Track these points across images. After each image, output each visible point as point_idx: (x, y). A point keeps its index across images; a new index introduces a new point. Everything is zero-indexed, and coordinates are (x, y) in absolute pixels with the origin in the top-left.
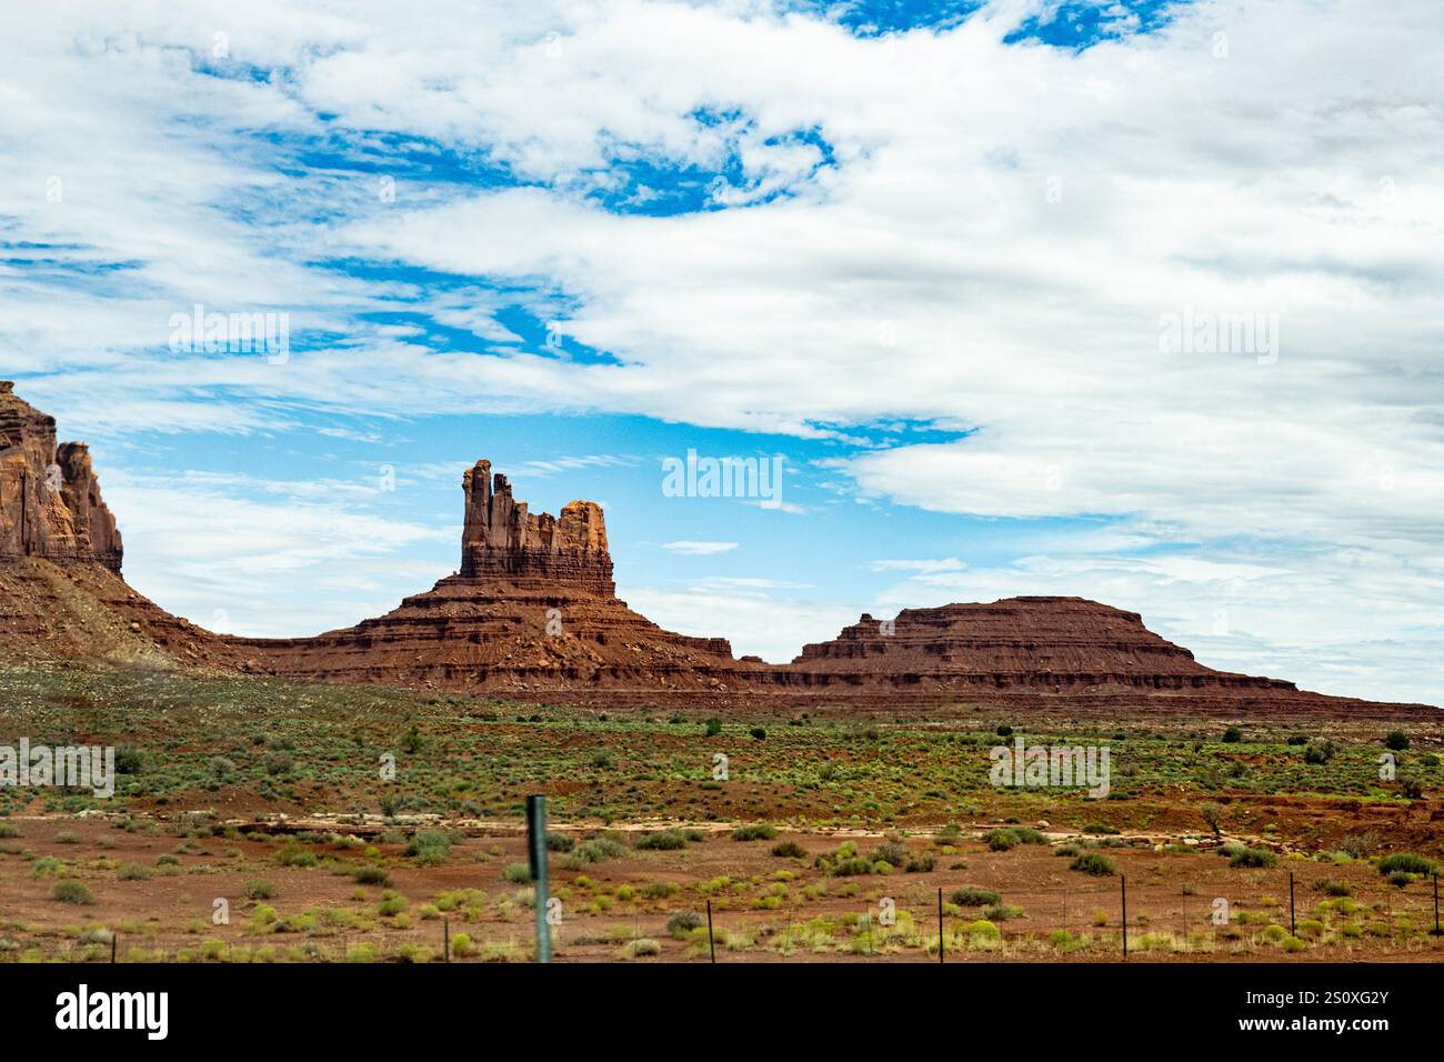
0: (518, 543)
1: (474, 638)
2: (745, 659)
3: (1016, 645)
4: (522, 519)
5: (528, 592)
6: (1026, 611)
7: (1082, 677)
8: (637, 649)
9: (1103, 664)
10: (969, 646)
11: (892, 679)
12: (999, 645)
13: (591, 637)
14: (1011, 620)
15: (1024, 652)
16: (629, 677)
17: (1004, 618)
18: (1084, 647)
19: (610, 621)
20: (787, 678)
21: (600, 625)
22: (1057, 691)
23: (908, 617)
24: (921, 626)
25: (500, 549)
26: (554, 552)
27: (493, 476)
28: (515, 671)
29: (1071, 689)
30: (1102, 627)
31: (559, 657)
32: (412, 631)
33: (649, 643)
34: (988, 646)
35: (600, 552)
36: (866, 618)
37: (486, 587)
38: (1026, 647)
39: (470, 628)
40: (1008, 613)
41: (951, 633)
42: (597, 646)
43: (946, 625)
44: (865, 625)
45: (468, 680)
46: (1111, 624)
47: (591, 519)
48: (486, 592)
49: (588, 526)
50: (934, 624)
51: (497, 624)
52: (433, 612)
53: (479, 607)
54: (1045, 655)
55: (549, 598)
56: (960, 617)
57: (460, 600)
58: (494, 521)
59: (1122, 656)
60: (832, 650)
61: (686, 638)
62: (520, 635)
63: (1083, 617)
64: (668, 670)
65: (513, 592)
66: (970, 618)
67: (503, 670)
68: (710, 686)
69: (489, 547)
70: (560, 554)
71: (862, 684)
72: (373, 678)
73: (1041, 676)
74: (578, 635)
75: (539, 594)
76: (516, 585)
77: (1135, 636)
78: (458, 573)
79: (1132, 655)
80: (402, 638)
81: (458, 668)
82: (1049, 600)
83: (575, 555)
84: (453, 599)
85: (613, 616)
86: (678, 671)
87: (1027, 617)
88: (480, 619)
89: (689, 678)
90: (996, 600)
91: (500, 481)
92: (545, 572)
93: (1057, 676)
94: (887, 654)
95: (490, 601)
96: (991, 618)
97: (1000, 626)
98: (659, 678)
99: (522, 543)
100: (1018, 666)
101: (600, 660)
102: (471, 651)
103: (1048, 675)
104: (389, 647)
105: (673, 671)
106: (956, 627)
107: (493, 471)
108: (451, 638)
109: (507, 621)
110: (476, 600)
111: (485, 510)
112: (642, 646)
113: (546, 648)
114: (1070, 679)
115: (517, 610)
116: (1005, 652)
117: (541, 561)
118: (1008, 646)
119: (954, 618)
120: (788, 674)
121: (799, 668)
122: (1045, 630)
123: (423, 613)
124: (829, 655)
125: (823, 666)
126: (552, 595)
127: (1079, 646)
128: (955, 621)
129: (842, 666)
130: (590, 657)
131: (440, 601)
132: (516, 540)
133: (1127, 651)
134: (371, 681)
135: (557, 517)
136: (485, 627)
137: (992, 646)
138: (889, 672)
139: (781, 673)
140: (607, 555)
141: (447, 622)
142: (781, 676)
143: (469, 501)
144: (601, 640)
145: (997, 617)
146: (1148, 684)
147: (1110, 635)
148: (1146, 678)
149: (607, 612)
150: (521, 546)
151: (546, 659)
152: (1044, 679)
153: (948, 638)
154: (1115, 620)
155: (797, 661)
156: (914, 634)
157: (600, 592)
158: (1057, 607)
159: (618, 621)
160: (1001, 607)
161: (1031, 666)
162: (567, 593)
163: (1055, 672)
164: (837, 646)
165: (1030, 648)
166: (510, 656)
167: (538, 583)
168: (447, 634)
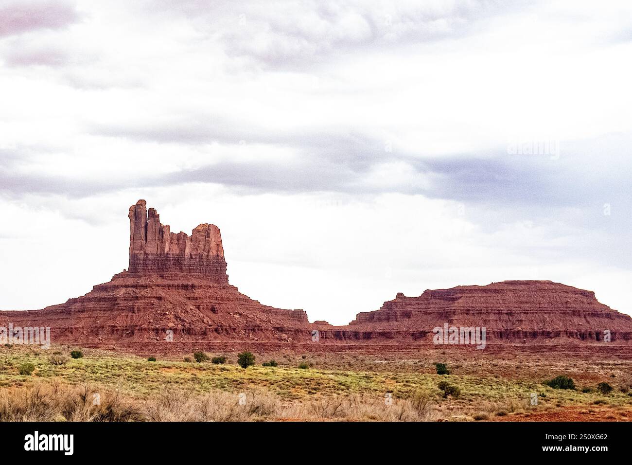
0: (164, 251)
1: (132, 310)
2: (317, 323)
3: (500, 313)
4: (167, 236)
5: (169, 281)
6: (510, 290)
7: (543, 333)
8: (237, 316)
9: (561, 324)
10: (467, 314)
11: (413, 335)
12: (488, 313)
13: (207, 309)
14: (499, 296)
15: (506, 317)
16: (228, 333)
17: (494, 295)
18: (549, 313)
19: (222, 299)
20: (344, 334)
21: (214, 301)
22: (525, 342)
23: (430, 295)
24: (438, 301)
25: (152, 254)
26: (187, 256)
27: (147, 210)
28: (153, 330)
29: (535, 341)
30: (564, 300)
31: (183, 321)
32: (96, 306)
33: (246, 312)
34: (481, 313)
35: (218, 256)
36: (400, 295)
37: (143, 278)
38: (507, 314)
39: (130, 304)
40: (496, 291)
41: (456, 304)
42: (211, 314)
43: (453, 300)
44: (399, 300)
45: (124, 335)
46: (570, 297)
47: (211, 235)
48: (142, 281)
49: (210, 240)
50: (446, 299)
51: (147, 301)
52: (110, 295)
53: (138, 291)
54: (520, 319)
55: (182, 285)
56: (463, 295)
57: (126, 286)
58: (149, 237)
59: (576, 320)
60: (376, 317)
61: (278, 309)
62: (160, 307)
63: (551, 294)
64: (255, 329)
65: (159, 281)
66: (471, 295)
67: (145, 329)
68: (281, 339)
69: (146, 254)
70: (191, 257)
71: (393, 338)
72: (68, 334)
73: (514, 333)
74: (198, 308)
75: (176, 283)
76: (162, 276)
77: (587, 306)
78: (127, 270)
79: (583, 319)
80: (90, 310)
81: (119, 328)
82: (528, 283)
83: (201, 257)
84: (122, 286)
85: (224, 295)
86: (262, 330)
87: (511, 294)
88: (137, 298)
89: (269, 334)
90: (490, 283)
91: (153, 213)
92: (181, 268)
93: (526, 333)
94: (412, 319)
95: (145, 287)
96: (485, 294)
97: (490, 300)
98: (249, 333)
99: (166, 250)
100: (500, 326)
101: (210, 323)
102: (129, 317)
103: (518, 332)
104: (81, 315)
105: (258, 330)
106: (460, 301)
107: (148, 207)
108: (118, 310)
109: (154, 299)
110: (136, 287)
111: (143, 231)
112: (240, 314)
113: (175, 316)
114: (534, 335)
115: (161, 293)
116: (492, 317)
117: (178, 262)
118: (495, 313)
119: (459, 295)
120: (344, 332)
121: (353, 328)
122: (521, 302)
123: (103, 294)
124: (375, 320)
125: (369, 327)
126: (185, 282)
127: (545, 313)
128: (461, 297)
129: (381, 327)
130: (203, 321)
131: (116, 287)
132: (163, 249)
133: (579, 316)
134: (67, 336)
135: (190, 234)
136: (140, 303)
137: (484, 313)
138: (411, 331)
139: (340, 332)
140: (223, 258)
141: (116, 300)
142: (340, 334)
143: (133, 225)
144: (213, 310)
145: (489, 294)
146: (592, 338)
147: (568, 305)
148: (590, 334)
149: (222, 294)
150: (166, 252)
151: (174, 322)
152: (516, 335)
153: (453, 308)
154: (574, 295)
155: (353, 323)
156: (432, 306)
157: (218, 281)
158: (533, 288)
159: (228, 299)
160: (493, 288)
161: (509, 326)
162: (196, 282)
163: (524, 330)
164: (380, 314)
165: (510, 314)
166: (151, 321)
167: (176, 275)
168: (116, 307)
